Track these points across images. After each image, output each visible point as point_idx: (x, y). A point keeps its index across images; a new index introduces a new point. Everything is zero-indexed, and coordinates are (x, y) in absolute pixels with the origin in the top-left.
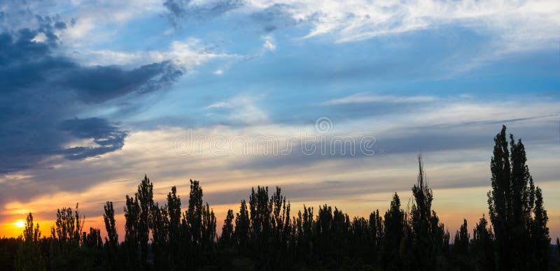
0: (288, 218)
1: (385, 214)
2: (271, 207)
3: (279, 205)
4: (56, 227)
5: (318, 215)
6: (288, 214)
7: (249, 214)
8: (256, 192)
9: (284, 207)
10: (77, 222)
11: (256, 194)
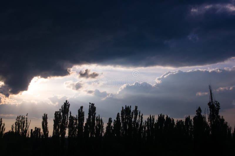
0: (142, 121)
1: (193, 118)
2: (132, 116)
3: (136, 115)
4: (14, 125)
5: (157, 119)
6: (142, 119)
7: (121, 120)
8: (124, 108)
9: (139, 116)
10: (26, 123)
11: (124, 110)
